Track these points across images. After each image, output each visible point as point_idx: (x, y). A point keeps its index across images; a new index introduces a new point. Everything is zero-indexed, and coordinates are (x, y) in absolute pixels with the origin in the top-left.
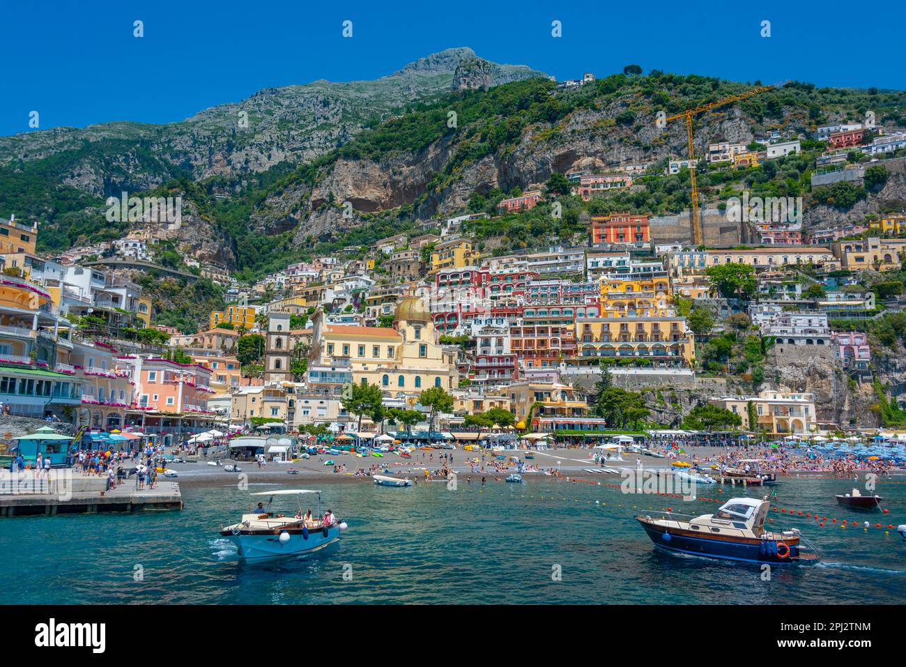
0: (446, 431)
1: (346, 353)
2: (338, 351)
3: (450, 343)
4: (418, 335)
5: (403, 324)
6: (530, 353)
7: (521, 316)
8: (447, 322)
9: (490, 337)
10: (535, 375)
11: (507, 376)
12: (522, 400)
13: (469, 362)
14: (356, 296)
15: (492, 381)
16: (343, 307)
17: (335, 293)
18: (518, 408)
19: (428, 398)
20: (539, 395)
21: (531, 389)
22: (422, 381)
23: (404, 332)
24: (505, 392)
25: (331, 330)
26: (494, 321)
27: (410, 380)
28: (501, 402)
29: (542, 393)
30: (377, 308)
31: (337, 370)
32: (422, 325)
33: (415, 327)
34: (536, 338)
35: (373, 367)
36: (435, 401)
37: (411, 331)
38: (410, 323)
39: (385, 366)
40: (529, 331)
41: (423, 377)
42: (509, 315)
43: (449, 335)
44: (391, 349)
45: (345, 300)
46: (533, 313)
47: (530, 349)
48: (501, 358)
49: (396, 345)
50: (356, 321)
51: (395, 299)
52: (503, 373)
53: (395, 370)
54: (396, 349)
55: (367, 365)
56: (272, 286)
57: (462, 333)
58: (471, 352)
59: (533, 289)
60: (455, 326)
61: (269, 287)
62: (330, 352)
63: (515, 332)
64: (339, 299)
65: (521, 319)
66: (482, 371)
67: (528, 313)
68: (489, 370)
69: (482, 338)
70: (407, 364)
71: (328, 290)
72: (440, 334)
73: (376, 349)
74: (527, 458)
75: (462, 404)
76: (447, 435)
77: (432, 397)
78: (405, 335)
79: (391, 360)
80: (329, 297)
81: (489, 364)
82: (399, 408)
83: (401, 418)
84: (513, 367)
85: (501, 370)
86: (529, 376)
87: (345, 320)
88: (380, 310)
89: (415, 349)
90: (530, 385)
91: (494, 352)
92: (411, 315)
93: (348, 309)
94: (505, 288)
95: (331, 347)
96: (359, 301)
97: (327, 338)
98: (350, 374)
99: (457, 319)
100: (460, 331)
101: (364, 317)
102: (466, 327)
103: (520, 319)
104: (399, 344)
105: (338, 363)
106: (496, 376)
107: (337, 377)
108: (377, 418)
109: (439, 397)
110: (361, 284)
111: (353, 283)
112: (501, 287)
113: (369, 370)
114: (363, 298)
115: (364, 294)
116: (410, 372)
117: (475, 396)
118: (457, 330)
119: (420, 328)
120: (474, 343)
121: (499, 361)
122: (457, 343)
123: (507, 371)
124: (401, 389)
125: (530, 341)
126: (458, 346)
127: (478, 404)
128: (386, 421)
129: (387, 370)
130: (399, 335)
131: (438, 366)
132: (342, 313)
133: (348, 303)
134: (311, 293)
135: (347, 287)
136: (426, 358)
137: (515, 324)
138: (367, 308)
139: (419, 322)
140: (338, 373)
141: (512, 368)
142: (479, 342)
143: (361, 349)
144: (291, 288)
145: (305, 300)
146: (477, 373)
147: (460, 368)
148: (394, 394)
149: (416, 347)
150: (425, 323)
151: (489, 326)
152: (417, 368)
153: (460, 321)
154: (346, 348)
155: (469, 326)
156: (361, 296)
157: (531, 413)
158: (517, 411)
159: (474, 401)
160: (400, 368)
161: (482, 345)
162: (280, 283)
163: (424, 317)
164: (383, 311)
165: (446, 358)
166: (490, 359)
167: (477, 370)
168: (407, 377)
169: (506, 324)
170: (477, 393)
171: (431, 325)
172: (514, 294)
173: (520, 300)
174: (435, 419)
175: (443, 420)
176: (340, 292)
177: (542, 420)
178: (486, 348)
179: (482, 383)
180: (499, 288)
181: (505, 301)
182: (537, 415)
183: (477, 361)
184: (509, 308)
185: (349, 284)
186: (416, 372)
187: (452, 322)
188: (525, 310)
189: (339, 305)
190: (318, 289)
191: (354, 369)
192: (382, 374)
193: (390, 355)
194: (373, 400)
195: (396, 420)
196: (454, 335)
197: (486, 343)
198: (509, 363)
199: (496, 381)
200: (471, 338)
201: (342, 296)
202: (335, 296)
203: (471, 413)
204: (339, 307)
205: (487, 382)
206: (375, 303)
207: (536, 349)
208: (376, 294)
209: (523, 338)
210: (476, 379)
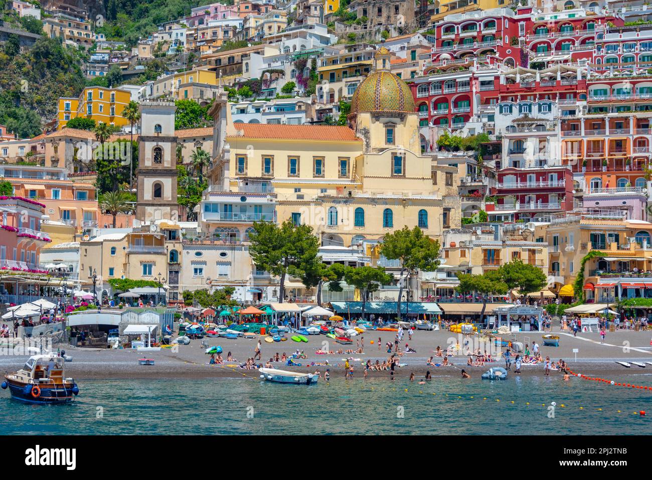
0: (429, 300)
1: (267, 170)
2: (255, 169)
3: (457, 149)
4: (390, 137)
5: (364, 119)
6: (597, 163)
7: (584, 97)
8: (453, 110)
9: (526, 138)
10: (603, 204)
11: (552, 205)
12: (569, 248)
13: (486, 181)
14: (301, 65)
15: (525, 214)
16: (279, 85)
17: (265, 60)
18: (563, 261)
19: (395, 247)
20: (598, 240)
21: (584, 229)
22: (395, 217)
23: (366, 132)
24: (543, 234)
25: (242, 133)
26: (535, 108)
27: (374, 215)
28: (533, 252)
29: (603, 236)
30: (336, 86)
31: (249, 200)
32: (397, 120)
33: (386, 124)
34: (607, 136)
35: (311, 194)
36: (408, 251)
37: (377, 131)
38: (376, 116)
39: (332, 193)
40: (595, 126)
41: (396, 209)
42: (563, 96)
43: (457, 134)
44: (344, 163)
45: (282, 72)
46: (605, 92)
47: (596, 157)
48: (542, 175)
49: (353, 155)
50: (300, 111)
51: (367, 70)
52: (545, 200)
53: (349, 199)
54: (352, 162)
55: (303, 191)
56: (165, 47)
57: (479, 130)
58: (492, 164)
59: (608, 48)
60: (466, 118)
61: (160, 49)
62: (241, 170)
63: (570, 127)
64: (271, 72)
65: (584, 103)
66: (508, 198)
67: (596, 93)
68: (521, 195)
69: (511, 138)
70: (370, 189)
71: (253, 55)
72: (433, 134)
73: (319, 164)
74: (547, 344)
75: (463, 254)
76: (431, 307)
77: (402, 245)
78: (367, 138)
79: (345, 182)
80: (255, 68)
81: (520, 185)
82: (353, 264)
83: (351, 281)
84: (562, 189)
85: (543, 195)
86: (592, 204)
87: (281, 109)
88: (340, 91)
89: (385, 163)
90: (582, 222)
91: (533, 164)
92: (378, 102)
93: (288, 89)
94: (559, 47)
95: (242, 161)
96: (306, 74)
97: (235, 145)
98: (271, 208)
99: (470, 105)
100: (475, 126)
101: (314, 103)
102: (485, 120)
103: (581, 104)
104: (358, 153)
105: (251, 188)
106: (532, 206)
107: (251, 213)
108: (311, 279)
109: (414, 245)
110: (312, 44)
111: (298, 42)
112: (553, 45)
113: (306, 199)
114: (314, 68)
115: (314, 62)
116: (373, 201)
117: (488, 241)
118: (469, 125)
119: (394, 125)
120: (496, 148)
121: (538, 180)
122: (469, 148)
123: (552, 196)
124: (360, 231)
125: (596, 143)
126: (471, 153)
127: (491, 255)
128: (326, 285)
129: (335, 200)
130: (357, 139)
131: (424, 190)
132: (278, 97)
133: (288, 79)
134: (225, 61)
135: (287, 49)
136: (404, 177)
137: (573, 112)
138: (318, 86)
139: (392, 115)
140: (250, 205)
141: (561, 192)
142: (506, 145)
143: (293, 164)
144: (197, 49)
145: (214, 74)
146: (500, 201)
147: (471, 192)
148: (347, 239)
149: (387, 158)
150: (402, 117)
151: (526, 118)
152: (389, 195)
153: (476, 108)
154: (268, 163)
155: (491, 118)
156: (309, 65)
157: (583, 270)
158: (562, 267)
159: (485, 251)
160: (358, 194)
161: (511, 152)
162: (178, 43)
163: (402, 106)
164: (345, 93)
165: (441, 177)
166: (523, 176)
167: (499, 197)
168: (368, 209)
169: (556, 112)
170: (492, 237)
171: (413, 119)
172: (575, 58)
173: (581, 69)
174: (414, 281)
175: (427, 282)
176: (275, 59)
177: (600, 282)
178: (516, 157)
179: (506, 218)
180: (549, 47)
181: (555, 72)
182: (593, 273)
183: (501, 181)
184: (565, 83)
185: (290, 43)
186: (385, 201)
187: (463, 110)
188: (592, 88)
189: (271, 81)
190: (237, 53)
191: (280, 199)
192: (327, 206)
193: (343, 173)
194: (302, 251)
195: (343, 284)
196: (464, 134)
197: (518, 147)
198: (555, 183)
199: (533, 214)
200: (493, 138)
201: (277, 65)
202: (265, 66)
203: (478, 271)
204: (273, 86)
205: (516, 216)
206: (332, 77)
207: (607, 157)
208: (334, 62)
209: (584, 136)
210: (496, 212)
